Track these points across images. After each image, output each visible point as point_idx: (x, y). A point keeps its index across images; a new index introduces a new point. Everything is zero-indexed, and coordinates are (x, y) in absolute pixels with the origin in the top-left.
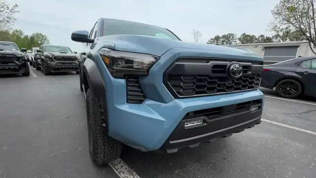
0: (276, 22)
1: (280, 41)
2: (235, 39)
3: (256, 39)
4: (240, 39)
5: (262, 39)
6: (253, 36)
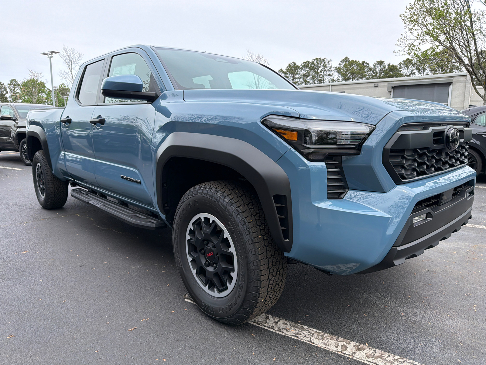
0: (412, 38)
1: (414, 74)
2: (329, 70)
3: (370, 69)
4: (339, 70)
5: (380, 70)
6: (363, 62)
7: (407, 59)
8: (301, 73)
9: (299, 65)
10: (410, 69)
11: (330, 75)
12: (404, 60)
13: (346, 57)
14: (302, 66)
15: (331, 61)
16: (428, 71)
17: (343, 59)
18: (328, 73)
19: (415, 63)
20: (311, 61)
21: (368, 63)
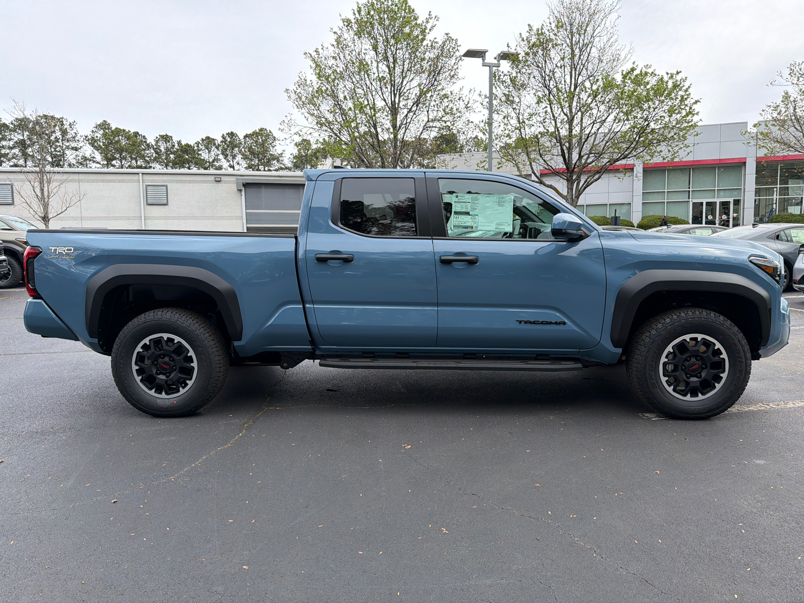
2: (74, 139)
3: (150, 146)
6: (137, 134)
7: (206, 138)
8: (16, 139)
9: (7, 123)
10: (212, 153)
11: (76, 149)
12: (202, 139)
13: (105, 121)
14: (15, 126)
15: (75, 123)
16: (240, 158)
17: (99, 123)
18: (74, 145)
19: (218, 144)
20: (33, 118)
21: (144, 136)
